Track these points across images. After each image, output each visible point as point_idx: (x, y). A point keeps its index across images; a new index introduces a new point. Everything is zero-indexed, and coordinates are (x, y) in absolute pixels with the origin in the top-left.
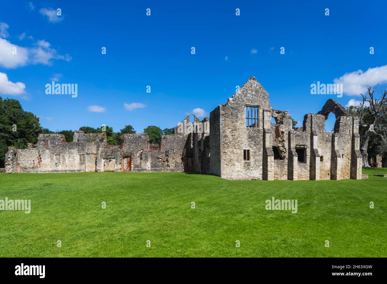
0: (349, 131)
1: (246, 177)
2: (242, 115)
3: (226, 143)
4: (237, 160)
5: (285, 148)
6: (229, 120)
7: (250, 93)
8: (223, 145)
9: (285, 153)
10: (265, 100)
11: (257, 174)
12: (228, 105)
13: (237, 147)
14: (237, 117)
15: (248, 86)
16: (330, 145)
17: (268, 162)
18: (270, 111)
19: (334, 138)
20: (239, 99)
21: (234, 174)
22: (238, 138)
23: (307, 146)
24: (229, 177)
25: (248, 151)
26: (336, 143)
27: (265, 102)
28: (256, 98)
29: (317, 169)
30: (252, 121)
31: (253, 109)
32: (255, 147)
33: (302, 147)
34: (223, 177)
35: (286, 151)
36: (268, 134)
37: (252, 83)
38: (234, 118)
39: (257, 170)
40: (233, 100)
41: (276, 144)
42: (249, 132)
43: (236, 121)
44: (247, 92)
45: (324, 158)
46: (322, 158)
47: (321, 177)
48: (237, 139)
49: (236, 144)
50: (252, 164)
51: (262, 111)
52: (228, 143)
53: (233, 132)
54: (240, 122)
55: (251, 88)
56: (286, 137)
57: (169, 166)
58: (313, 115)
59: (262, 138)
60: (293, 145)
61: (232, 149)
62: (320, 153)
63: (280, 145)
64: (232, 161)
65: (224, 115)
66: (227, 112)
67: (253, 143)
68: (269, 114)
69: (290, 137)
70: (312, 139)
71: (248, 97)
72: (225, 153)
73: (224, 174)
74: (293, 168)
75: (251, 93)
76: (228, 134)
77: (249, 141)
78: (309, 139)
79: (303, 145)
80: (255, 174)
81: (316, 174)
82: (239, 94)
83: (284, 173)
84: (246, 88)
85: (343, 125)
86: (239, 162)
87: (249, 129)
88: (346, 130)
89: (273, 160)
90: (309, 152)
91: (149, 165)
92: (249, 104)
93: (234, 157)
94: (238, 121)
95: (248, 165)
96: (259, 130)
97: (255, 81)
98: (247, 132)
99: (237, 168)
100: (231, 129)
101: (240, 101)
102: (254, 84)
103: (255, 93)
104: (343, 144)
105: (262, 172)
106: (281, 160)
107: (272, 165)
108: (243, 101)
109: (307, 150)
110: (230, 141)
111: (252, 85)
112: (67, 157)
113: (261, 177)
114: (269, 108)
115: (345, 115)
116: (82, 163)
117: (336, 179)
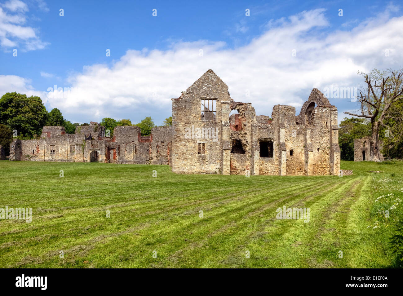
0: (326, 123)
1: (201, 170)
2: (196, 108)
3: (178, 137)
4: (190, 154)
5: (247, 142)
6: (182, 113)
7: (206, 86)
8: (175, 138)
9: (247, 146)
10: (223, 92)
11: (213, 168)
12: (181, 98)
13: (190, 141)
14: (191, 110)
15: (204, 79)
17: (224, 156)
18: (228, 104)
19: (307, 131)
20: (193, 92)
21: (187, 168)
23: (274, 139)
24: (181, 170)
25: (204, 144)
26: (308, 136)
27: (223, 94)
28: (213, 90)
29: (283, 164)
30: (209, 113)
31: (210, 101)
32: (211, 141)
33: (268, 140)
34: (174, 170)
35: (249, 145)
36: (225, 127)
37: (208, 76)
38: (187, 111)
39: (213, 165)
40: (187, 94)
41: (235, 137)
42: (205, 125)
43: (190, 114)
44: (203, 85)
45: (294, 152)
46: (291, 152)
50: (208, 158)
51: (220, 103)
52: (181, 137)
53: (185, 126)
54: (194, 115)
55: (207, 81)
56: (248, 130)
58: (280, 107)
59: (219, 131)
60: (256, 138)
61: (184, 143)
62: (289, 146)
63: (242, 138)
64: (184, 155)
65: (177, 109)
66: (179, 106)
68: (227, 106)
69: (252, 130)
70: (279, 132)
71: (204, 90)
72: (177, 146)
73: (175, 168)
74: (254, 163)
75: (207, 86)
76: (180, 128)
78: (276, 132)
79: (268, 138)
80: (210, 168)
81: (282, 170)
82: (193, 87)
83: (245, 167)
84: (201, 81)
85: (318, 117)
86: (193, 156)
87: (204, 122)
88: (322, 122)
89: (230, 154)
90: (276, 145)
91: (133, 158)
92: (205, 96)
93: (187, 151)
94: (193, 114)
95: (202, 159)
96: (217, 124)
97: (212, 74)
98: (202, 125)
99: (190, 162)
100: (184, 122)
101: (194, 94)
102: (211, 77)
103: (212, 86)
104: (318, 137)
105: (218, 166)
106: (242, 154)
107: (228, 159)
108: (198, 94)
109: (274, 143)
110: (183, 134)
111: (208, 78)
112: (60, 147)
113: (218, 171)
114: (228, 100)
115: (321, 106)
116: (72, 153)
117: (307, 175)
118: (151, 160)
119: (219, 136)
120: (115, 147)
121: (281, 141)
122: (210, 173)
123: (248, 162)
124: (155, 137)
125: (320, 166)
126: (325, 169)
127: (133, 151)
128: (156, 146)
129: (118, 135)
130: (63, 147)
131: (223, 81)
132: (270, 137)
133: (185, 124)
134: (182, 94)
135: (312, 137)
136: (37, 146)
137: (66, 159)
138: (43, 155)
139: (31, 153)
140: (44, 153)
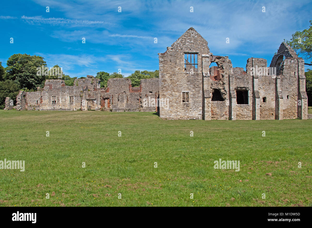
0: (294, 73)
1: (185, 116)
2: (180, 61)
3: (164, 87)
4: (175, 102)
5: (225, 91)
6: (168, 66)
7: (188, 42)
8: (162, 88)
9: (226, 94)
10: (203, 47)
11: (196, 114)
12: (166, 53)
13: (175, 90)
14: (176, 63)
15: (186, 36)
16: (273, 86)
17: (205, 103)
18: (208, 57)
19: (277, 80)
20: (177, 47)
21: (173, 114)
22: (176, 82)
23: (248, 88)
24: (168, 117)
25: (187, 93)
26: (278, 85)
27: (204, 49)
28: (195, 45)
29: (258, 110)
32: (194, 90)
33: (244, 89)
34: (161, 116)
35: (227, 93)
36: (206, 78)
37: (190, 33)
38: (172, 64)
39: (196, 111)
40: (172, 49)
41: (215, 87)
42: (188, 76)
43: (175, 67)
44: (185, 41)
45: (267, 99)
46: (264, 99)
48: (176, 83)
49: (175, 88)
50: (191, 105)
51: (201, 57)
52: (167, 87)
53: (171, 77)
54: (179, 68)
55: (189, 37)
56: (226, 81)
57: (142, 107)
58: (253, 59)
59: (201, 81)
60: (233, 87)
61: (170, 92)
62: (262, 94)
63: (221, 88)
65: (163, 62)
66: (165, 59)
67: (192, 86)
68: (208, 59)
69: (230, 80)
70: (253, 81)
71: (187, 45)
72: (164, 95)
74: (231, 109)
75: (190, 42)
76: (167, 79)
77: (188, 85)
78: (250, 82)
79: (244, 87)
80: (194, 114)
81: (256, 115)
82: (177, 43)
83: (224, 113)
84: (184, 37)
85: (287, 68)
86: (178, 104)
87: (188, 73)
88: (290, 73)
89: (211, 102)
90: (251, 93)
91: (125, 106)
92: (188, 51)
93: (173, 99)
94: (177, 67)
95: (187, 106)
96: (198, 75)
97: (193, 31)
98: (186, 76)
99: (176, 109)
100: (170, 74)
101: (178, 49)
102: (193, 34)
103: (194, 41)
104: (287, 86)
105: (201, 113)
106: (221, 102)
107: (209, 106)
108: (182, 49)
109: (249, 91)
110: (169, 85)
111: (190, 35)
112: (61, 98)
113: (200, 117)
114: (208, 54)
115: (289, 59)
116: (71, 103)
117: (279, 119)
118: (141, 108)
119: (201, 86)
120: (109, 97)
121: (255, 89)
122: (193, 119)
123: (226, 108)
124: (144, 87)
125: (290, 111)
126: (294, 114)
127: (125, 101)
128: (145, 95)
129: (111, 87)
130: (63, 98)
131: (203, 38)
132: (245, 86)
133: (171, 75)
134: (167, 49)
135: (282, 86)
136: (40, 97)
137: (66, 108)
138: (45, 105)
139: (36, 103)
140: (46, 104)
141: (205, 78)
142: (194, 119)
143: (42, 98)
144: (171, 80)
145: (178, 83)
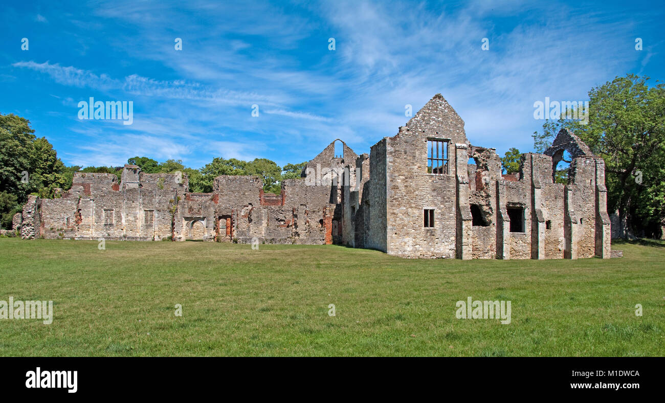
0: (589, 181)
1: (428, 253)
2: (421, 153)
3: (395, 199)
4: (413, 227)
5: (491, 208)
6: (401, 161)
7: (434, 120)
8: (391, 201)
9: (490, 215)
10: (458, 131)
11: (446, 248)
12: (399, 137)
13: (413, 205)
14: (414, 157)
15: (431, 108)
16: (560, 203)
17: (463, 230)
18: (466, 149)
19: (567, 193)
20: (416, 128)
21: (408, 249)
22: (415, 191)
23: (525, 205)
24: (400, 253)
25: (432, 211)
26: (570, 201)
27: (458, 133)
28: (444, 127)
29: (541, 242)
30: (438, 163)
31: (440, 143)
32: (442, 206)
33: (518, 206)
35: (493, 213)
36: (464, 185)
37: (437, 104)
38: (408, 158)
39: (446, 243)
40: (408, 130)
41: (475, 201)
42: (433, 181)
44: (430, 118)
45: (552, 224)
46: (548, 223)
47: (547, 255)
48: (413, 193)
49: (412, 201)
50: (438, 233)
51: (454, 148)
52: (400, 199)
53: (406, 181)
54: (418, 165)
55: (435, 111)
56: (492, 191)
57: (299, 235)
58: (533, 156)
59: (454, 191)
60: (503, 203)
61: (405, 208)
62: (546, 216)
63: (483, 203)
64: (405, 228)
65: (393, 154)
66: (397, 149)
67: (439, 198)
68: (464, 152)
69: (498, 190)
70: (533, 193)
71: (432, 125)
72: (395, 214)
73: (392, 250)
74: (503, 240)
75: (436, 119)
76: (399, 185)
77: (433, 196)
78: (528, 194)
79: (518, 203)
80: (442, 249)
81: (539, 250)
82: (417, 120)
83: (489, 247)
84: (427, 111)
85: (581, 172)
86: (417, 230)
87: (433, 176)
88: (585, 181)
89: (471, 227)
90: (529, 214)
91: (263, 233)
92: (434, 136)
93: (409, 222)
94: (416, 164)
95: (431, 235)
96: (450, 179)
97: (442, 100)
98: (430, 181)
99: (414, 240)
100: (404, 175)
101: (418, 131)
102: (441, 106)
103: (443, 119)
104: (581, 203)
105: (453, 246)
106: (484, 227)
107: (469, 235)
108: (424, 132)
109: (526, 210)
110: (402, 195)
111: (437, 107)
112: (125, 214)
113: (452, 254)
114: (464, 143)
115: (584, 157)
116: (148, 225)
117: (571, 258)
118: (295, 236)
119: (454, 199)
120: (229, 214)
121: (536, 207)
122: (442, 258)
123: (492, 238)
124: (290, 196)
125: (584, 245)
126: (589, 249)
127: (263, 222)
128: (304, 211)
129: (223, 192)
130: (129, 213)
131: (457, 114)
132: (520, 201)
133: (406, 178)
134: (400, 131)
135: (574, 202)
136: (75, 211)
137: (138, 235)
138: (88, 227)
139: (64, 223)
140: (91, 225)
141: (461, 185)
142: (444, 257)
143: (80, 212)
144: (406, 186)
145: (417, 192)
